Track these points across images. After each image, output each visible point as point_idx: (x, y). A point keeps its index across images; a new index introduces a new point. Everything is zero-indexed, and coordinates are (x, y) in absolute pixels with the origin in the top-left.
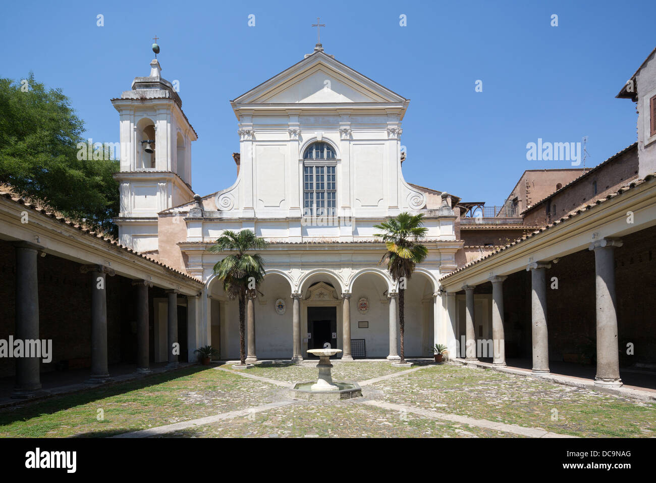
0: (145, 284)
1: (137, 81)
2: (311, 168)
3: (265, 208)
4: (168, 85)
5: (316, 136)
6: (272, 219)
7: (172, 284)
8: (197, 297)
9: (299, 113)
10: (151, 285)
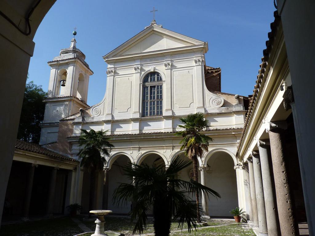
0: (33, 165)
1: (62, 51)
2: (148, 87)
3: (119, 113)
4: (77, 50)
5: (150, 69)
6: (122, 120)
7: (53, 164)
8: (73, 170)
9: (141, 58)
10: (36, 166)
